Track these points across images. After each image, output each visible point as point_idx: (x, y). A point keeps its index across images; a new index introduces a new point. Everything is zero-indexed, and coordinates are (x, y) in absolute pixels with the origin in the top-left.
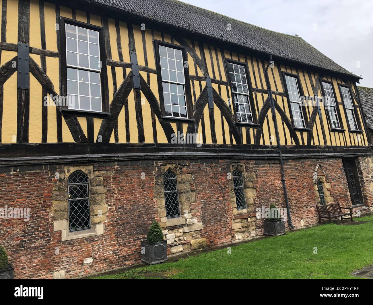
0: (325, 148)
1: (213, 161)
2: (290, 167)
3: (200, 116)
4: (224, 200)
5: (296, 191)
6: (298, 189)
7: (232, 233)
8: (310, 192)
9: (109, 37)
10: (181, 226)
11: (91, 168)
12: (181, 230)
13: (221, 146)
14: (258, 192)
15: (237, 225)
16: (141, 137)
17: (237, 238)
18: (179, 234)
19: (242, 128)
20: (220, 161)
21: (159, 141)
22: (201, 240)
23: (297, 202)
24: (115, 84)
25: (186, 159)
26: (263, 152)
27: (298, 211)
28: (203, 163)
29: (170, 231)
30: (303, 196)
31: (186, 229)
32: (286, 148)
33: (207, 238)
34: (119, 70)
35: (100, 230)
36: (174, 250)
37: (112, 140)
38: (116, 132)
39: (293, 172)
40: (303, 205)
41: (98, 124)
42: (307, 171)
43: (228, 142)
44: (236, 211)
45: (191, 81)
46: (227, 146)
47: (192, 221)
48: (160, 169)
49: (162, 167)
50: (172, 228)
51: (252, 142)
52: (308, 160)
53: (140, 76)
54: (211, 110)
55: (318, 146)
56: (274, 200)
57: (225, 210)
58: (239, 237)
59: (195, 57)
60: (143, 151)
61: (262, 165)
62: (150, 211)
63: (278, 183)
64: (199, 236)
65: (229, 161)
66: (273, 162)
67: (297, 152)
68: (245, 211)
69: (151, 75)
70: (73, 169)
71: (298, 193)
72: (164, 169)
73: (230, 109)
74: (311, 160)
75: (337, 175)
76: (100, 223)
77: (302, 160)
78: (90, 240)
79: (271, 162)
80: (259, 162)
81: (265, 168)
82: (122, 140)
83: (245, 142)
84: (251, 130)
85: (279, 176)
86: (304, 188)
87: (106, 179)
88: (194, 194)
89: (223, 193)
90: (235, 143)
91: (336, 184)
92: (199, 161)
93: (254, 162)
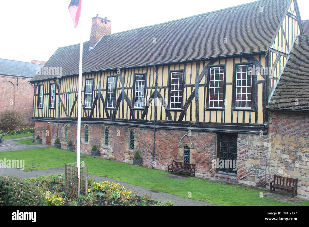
0: (196, 123)
1: (121, 126)
2: (162, 134)
3: (118, 106)
4: (122, 143)
5: (163, 149)
6: (165, 147)
7: (124, 158)
8: (173, 152)
9: (95, 80)
10: (107, 149)
11: (88, 125)
12: (107, 150)
13: (125, 120)
14: (139, 144)
15: (127, 155)
16: (100, 116)
17: (125, 160)
18: (106, 151)
19: (135, 111)
20: (123, 127)
21: (104, 117)
22: (112, 156)
23: (162, 155)
24: (94, 97)
25: (110, 124)
26: (145, 124)
27: (162, 160)
28: (117, 127)
29: (104, 149)
30: (168, 153)
31: (108, 150)
32: (161, 122)
33: (114, 156)
34: (96, 92)
35: (88, 143)
36: (104, 156)
37: (93, 117)
38: (94, 114)
39: (163, 137)
40: (167, 158)
41: (90, 111)
42: (175, 138)
43: (129, 118)
44: (127, 150)
45: (117, 90)
46: (127, 120)
47: (110, 148)
48: (103, 128)
49: (104, 127)
50: (105, 149)
51: (140, 118)
52: (177, 131)
53: (101, 93)
54: (123, 102)
55: (190, 122)
56: (148, 150)
57: (122, 148)
58: (126, 161)
59: (121, 79)
60: (99, 120)
61: (144, 130)
62: (99, 141)
63: (152, 141)
64: (112, 154)
65: (127, 127)
66: (151, 129)
67: (169, 125)
68: (132, 151)
69: (104, 91)
70: (86, 125)
71: (164, 150)
72: (105, 128)
73: (131, 101)
74: (179, 131)
75: (204, 145)
76: (89, 141)
77: (172, 131)
78: (87, 145)
79: (149, 129)
80: (142, 129)
81: (146, 132)
82: (95, 117)
83: (136, 118)
84: (140, 112)
85: (153, 137)
86: (169, 148)
87: (91, 128)
88: (112, 138)
89: (122, 140)
90: (131, 118)
91: (201, 152)
92: (115, 126)
93: (139, 128)
